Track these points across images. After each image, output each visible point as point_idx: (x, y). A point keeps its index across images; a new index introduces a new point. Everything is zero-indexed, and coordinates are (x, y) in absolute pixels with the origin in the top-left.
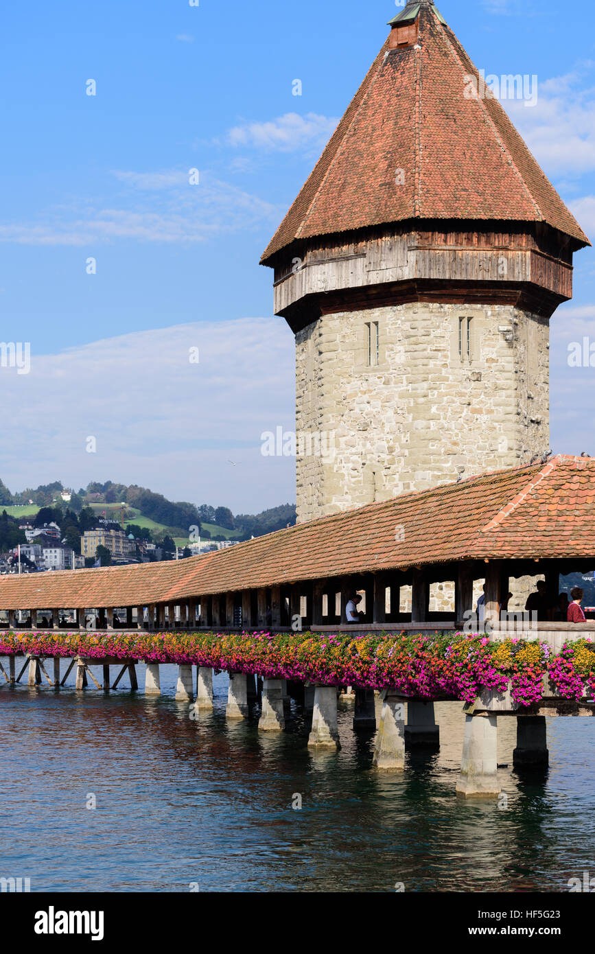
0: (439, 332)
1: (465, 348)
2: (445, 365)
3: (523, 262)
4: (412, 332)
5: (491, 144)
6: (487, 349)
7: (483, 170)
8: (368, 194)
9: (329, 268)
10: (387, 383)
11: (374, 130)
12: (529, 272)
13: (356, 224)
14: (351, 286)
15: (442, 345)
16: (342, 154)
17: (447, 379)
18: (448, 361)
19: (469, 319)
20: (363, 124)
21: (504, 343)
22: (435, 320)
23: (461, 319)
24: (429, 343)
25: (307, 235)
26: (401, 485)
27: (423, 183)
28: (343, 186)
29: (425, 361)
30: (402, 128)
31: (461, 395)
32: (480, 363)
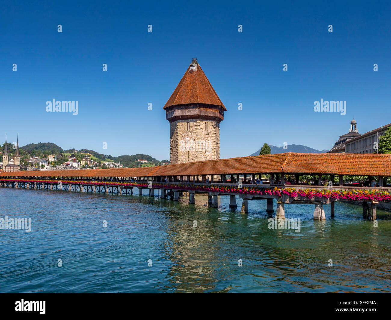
0: (201, 125)
1: (206, 128)
2: (203, 132)
3: (217, 113)
4: (196, 125)
5: (211, 90)
6: (210, 129)
7: (210, 95)
8: (188, 97)
9: (180, 111)
10: (191, 134)
11: (188, 85)
12: (218, 115)
13: (186, 103)
14: (184, 115)
15: (202, 127)
16: (182, 89)
17: (203, 134)
18: (203, 131)
19: (207, 123)
20: (186, 84)
21: (213, 128)
22: (201, 123)
23: (206, 123)
24: (200, 127)
25: (176, 104)
26: (194, 154)
27: (199, 96)
28: (183, 95)
29: (199, 130)
30: (194, 85)
31: (206, 137)
32: (209, 131)
